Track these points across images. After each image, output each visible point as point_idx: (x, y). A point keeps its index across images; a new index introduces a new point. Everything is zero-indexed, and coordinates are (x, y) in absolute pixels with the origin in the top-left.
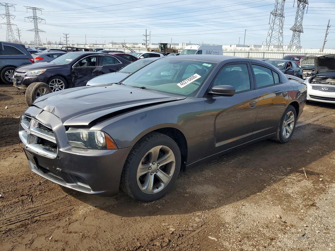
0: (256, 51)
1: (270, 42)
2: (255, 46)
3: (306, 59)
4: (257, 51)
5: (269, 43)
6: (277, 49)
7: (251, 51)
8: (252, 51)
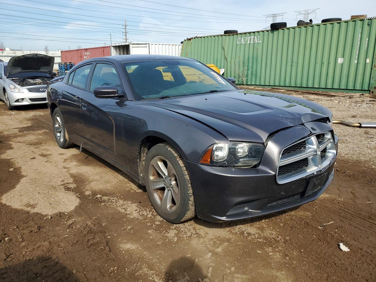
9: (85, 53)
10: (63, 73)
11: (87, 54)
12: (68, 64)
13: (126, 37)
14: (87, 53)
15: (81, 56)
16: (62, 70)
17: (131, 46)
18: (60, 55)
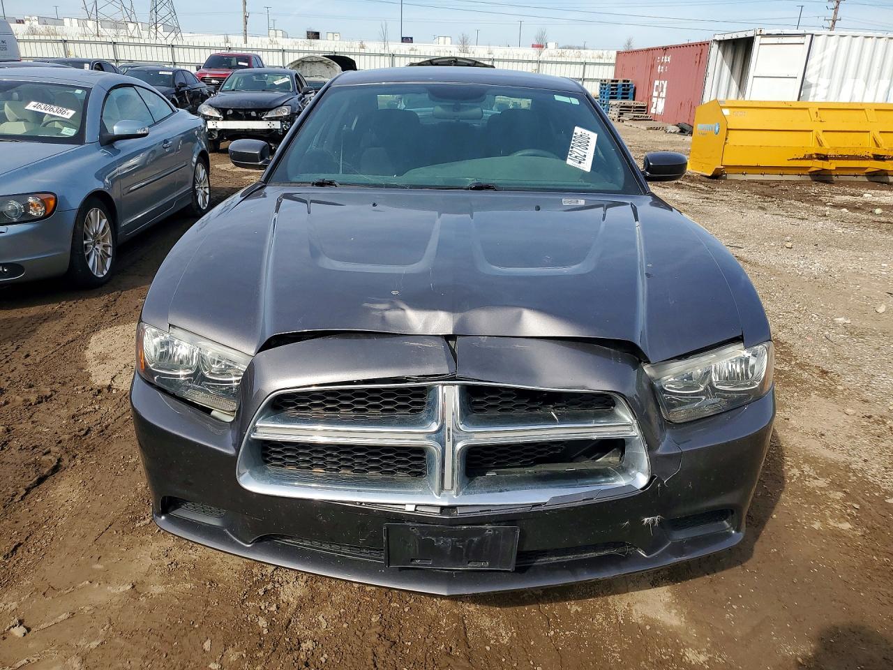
0: (48, 38)
1: (95, 7)
2: (43, 20)
3: (298, 65)
4: (53, 38)
5: (94, 12)
6: (114, 31)
7: (31, 37)
8: (37, 37)
9: (661, 59)
10: (604, 105)
11: (666, 61)
12: (620, 83)
13: (836, 13)
14: (667, 59)
15: (652, 66)
16: (604, 97)
17: (758, 40)
18: (613, 61)
